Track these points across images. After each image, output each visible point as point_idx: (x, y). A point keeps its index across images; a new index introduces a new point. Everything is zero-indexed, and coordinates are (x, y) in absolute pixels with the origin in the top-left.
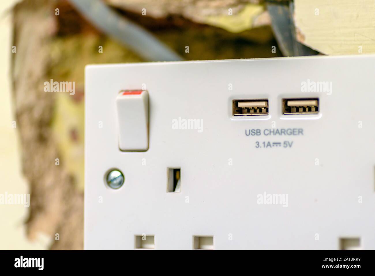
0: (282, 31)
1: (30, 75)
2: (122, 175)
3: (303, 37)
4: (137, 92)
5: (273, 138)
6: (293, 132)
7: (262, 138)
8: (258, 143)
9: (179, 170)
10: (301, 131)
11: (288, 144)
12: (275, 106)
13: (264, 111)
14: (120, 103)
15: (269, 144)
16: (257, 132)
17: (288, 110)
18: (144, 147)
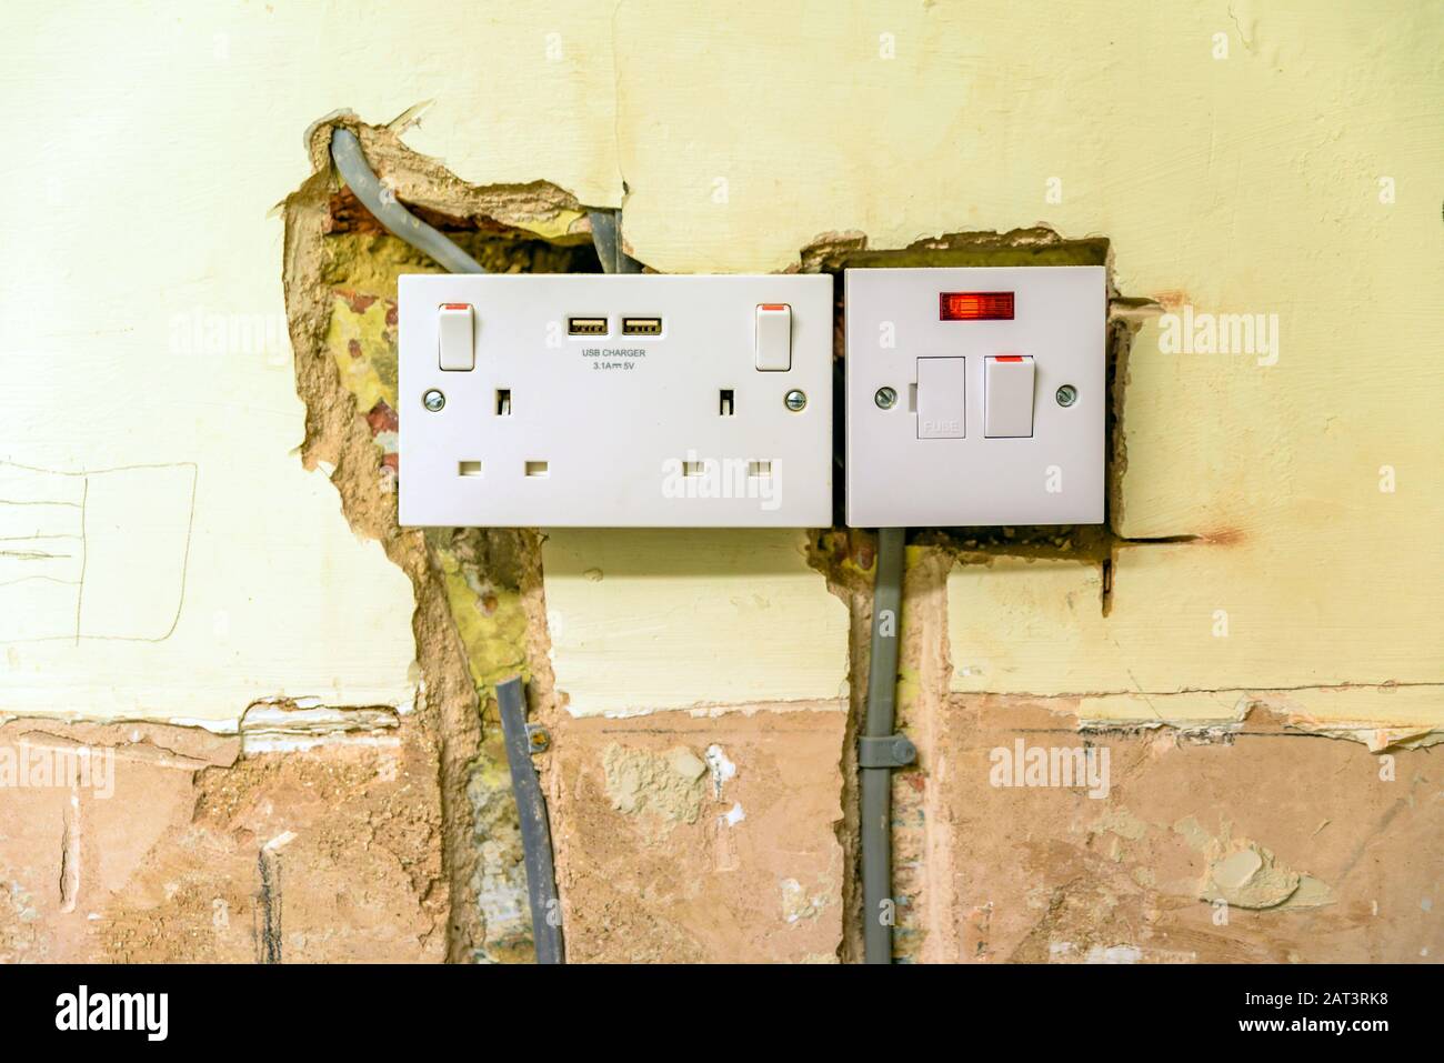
0: (604, 242)
1: (305, 277)
2: (442, 397)
3: (631, 250)
4: (463, 307)
5: (612, 359)
6: (634, 353)
7: (601, 359)
8: (596, 364)
9: (508, 392)
10: (642, 353)
11: (628, 366)
12: (614, 326)
13: (602, 330)
14: (444, 319)
15: (608, 366)
16: (596, 353)
17: (627, 330)
18: (469, 366)
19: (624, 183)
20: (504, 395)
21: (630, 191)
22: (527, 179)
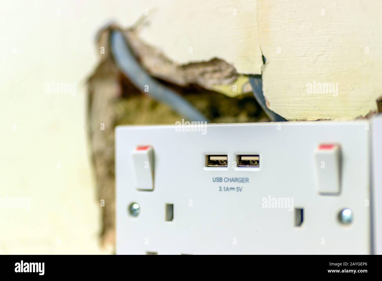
3: (269, 104)
4: (146, 148)
5: (230, 185)
6: (242, 180)
7: (223, 184)
8: (220, 187)
9: (172, 206)
10: (247, 180)
11: (239, 189)
12: (232, 161)
13: (224, 164)
15: (227, 189)
16: (220, 180)
17: (240, 163)
18: (150, 187)
19: (263, 57)
20: (170, 208)
21: (267, 62)
22: (207, 58)
